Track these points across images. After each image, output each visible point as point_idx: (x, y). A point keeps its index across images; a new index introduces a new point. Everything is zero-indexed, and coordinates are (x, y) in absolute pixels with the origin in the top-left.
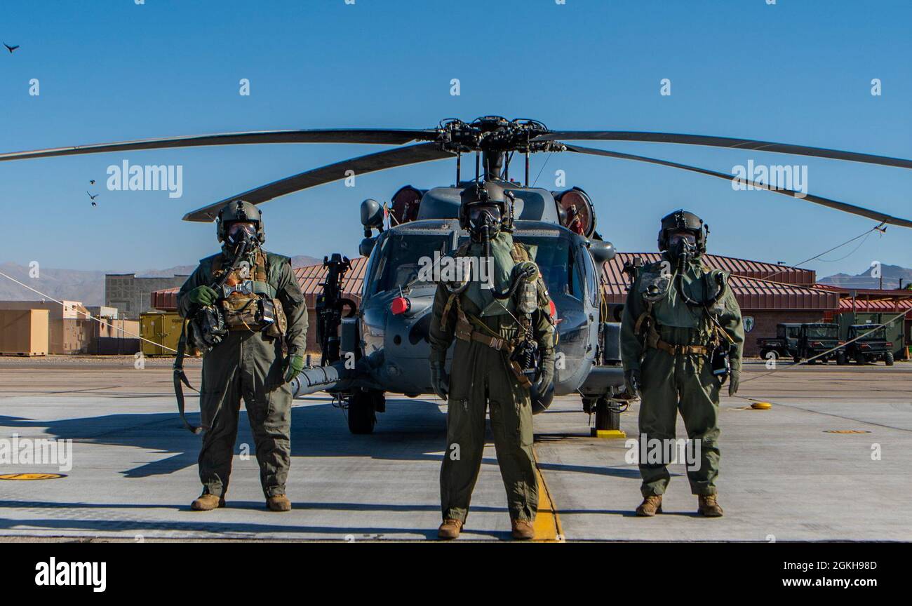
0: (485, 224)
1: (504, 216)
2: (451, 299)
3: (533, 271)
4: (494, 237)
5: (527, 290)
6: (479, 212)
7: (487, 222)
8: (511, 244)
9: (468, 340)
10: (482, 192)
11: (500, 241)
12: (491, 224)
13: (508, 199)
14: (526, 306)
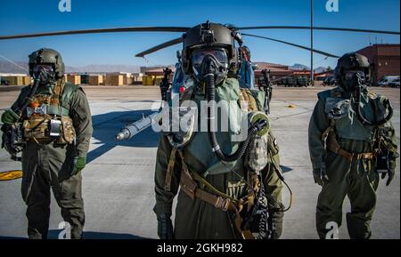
0: (209, 72)
1: (231, 61)
2: (173, 153)
3: (265, 125)
4: (221, 84)
5: (257, 146)
6: (203, 57)
7: (212, 69)
8: (238, 90)
9: (192, 196)
10: (207, 33)
11: (227, 88)
12: (217, 72)
13: (236, 42)
14: (256, 164)
